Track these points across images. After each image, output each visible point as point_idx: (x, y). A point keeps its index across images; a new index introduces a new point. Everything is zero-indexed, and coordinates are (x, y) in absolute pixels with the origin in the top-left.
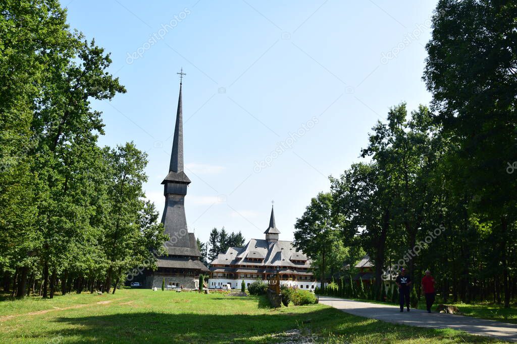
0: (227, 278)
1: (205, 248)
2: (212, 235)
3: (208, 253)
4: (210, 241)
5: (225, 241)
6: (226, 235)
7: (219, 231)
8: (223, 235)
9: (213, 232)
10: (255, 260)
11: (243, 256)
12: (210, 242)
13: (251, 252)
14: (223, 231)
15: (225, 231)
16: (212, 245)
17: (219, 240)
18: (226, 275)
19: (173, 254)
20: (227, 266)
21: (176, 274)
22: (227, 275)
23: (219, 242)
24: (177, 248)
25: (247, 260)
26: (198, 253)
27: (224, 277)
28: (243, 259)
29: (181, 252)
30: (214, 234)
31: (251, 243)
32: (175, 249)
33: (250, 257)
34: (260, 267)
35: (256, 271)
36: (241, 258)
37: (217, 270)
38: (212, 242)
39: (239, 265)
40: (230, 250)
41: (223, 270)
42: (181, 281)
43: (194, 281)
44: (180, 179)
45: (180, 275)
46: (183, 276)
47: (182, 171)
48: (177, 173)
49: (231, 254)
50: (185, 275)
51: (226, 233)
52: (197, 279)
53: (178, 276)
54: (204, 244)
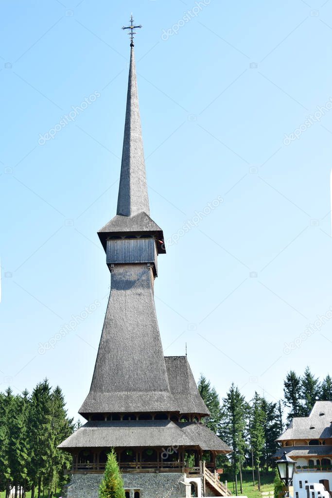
0: (318, 470)
1: (277, 413)
2: (287, 385)
3: (285, 421)
4: (286, 397)
5: (316, 395)
6: (315, 382)
7: (300, 375)
8: (309, 383)
9: (289, 380)
12: (286, 400)
14: (308, 375)
15: (312, 374)
16: (291, 405)
17: (302, 394)
18: (315, 464)
19: (123, 410)
20: (313, 442)
22: (318, 461)
23: (303, 398)
24: (135, 395)
27: (311, 466)
29: (145, 403)
30: (292, 382)
32: (127, 397)
37: (293, 453)
38: (289, 399)
40: (319, 406)
41: (305, 452)
42: (147, 484)
43: (183, 481)
44: (135, 228)
45: (143, 468)
46: (150, 470)
47: (142, 211)
48: (129, 217)
49: (322, 414)
50: (157, 467)
51: (314, 379)
52: (195, 475)
53: (138, 470)
54: (275, 405)
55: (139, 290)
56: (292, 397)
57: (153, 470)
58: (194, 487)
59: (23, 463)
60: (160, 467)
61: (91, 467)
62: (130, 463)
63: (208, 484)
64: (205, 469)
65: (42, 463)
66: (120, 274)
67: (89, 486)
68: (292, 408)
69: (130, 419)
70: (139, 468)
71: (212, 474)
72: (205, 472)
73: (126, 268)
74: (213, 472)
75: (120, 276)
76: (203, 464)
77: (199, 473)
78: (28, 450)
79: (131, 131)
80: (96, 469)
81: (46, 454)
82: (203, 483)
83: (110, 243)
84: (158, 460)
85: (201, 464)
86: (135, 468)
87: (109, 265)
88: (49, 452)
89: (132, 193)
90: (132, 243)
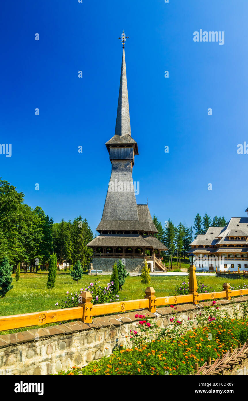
1: (190, 232)
2: (195, 219)
3: (194, 236)
5: (209, 224)
8: (206, 219)
9: (196, 217)
10: (238, 239)
11: (224, 235)
12: (194, 226)
13: (232, 231)
14: (206, 215)
15: (208, 214)
16: (197, 228)
19: (117, 229)
20: (207, 246)
21: (121, 254)
23: (203, 225)
25: (227, 239)
26: (152, 228)
28: (223, 239)
30: (198, 218)
31: (232, 222)
32: (119, 223)
33: (231, 235)
34: (244, 246)
35: (240, 251)
36: (221, 238)
37: (197, 251)
38: (196, 225)
39: (220, 245)
40: (210, 230)
41: (202, 251)
42: (128, 263)
43: (145, 262)
44: (124, 142)
45: (126, 256)
46: (129, 257)
47: (127, 133)
48: (121, 136)
49: (212, 234)
50: (132, 256)
51: (208, 217)
52: (150, 260)
53: (124, 257)
54: (189, 228)
55: (125, 173)
56: (198, 225)
57: (131, 257)
58: (149, 265)
59: (69, 252)
60: (134, 256)
61: (102, 255)
62: (120, 254)
63: (156, 264)
64: (155, 257)
65: (78, 252)
66: (116, 164)
67: (101, 264)
68: (197, 230)
69: (120, 233)
70: (124, 256)
71: (158, 260)
72: (155, 259)
73: (120, 162)
74: (159, 259)
75: (116, 166)
76: (154, 255)
77: (152, 259)
78: (72, 246)
79: (122, 93)
80: (104, 256)
81: (80, 248)
82: (154, 264)
83: (111, 149)
84: (133, 253)
85: (153, 255)
86: (122, 256)
87: (111, 160)
88: (81, 248)
89: (122, 124)
90: (122, 149)
